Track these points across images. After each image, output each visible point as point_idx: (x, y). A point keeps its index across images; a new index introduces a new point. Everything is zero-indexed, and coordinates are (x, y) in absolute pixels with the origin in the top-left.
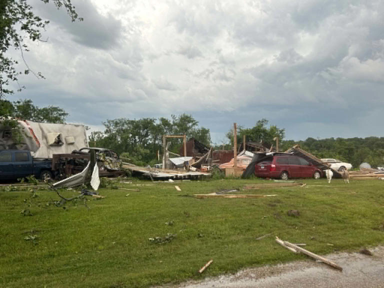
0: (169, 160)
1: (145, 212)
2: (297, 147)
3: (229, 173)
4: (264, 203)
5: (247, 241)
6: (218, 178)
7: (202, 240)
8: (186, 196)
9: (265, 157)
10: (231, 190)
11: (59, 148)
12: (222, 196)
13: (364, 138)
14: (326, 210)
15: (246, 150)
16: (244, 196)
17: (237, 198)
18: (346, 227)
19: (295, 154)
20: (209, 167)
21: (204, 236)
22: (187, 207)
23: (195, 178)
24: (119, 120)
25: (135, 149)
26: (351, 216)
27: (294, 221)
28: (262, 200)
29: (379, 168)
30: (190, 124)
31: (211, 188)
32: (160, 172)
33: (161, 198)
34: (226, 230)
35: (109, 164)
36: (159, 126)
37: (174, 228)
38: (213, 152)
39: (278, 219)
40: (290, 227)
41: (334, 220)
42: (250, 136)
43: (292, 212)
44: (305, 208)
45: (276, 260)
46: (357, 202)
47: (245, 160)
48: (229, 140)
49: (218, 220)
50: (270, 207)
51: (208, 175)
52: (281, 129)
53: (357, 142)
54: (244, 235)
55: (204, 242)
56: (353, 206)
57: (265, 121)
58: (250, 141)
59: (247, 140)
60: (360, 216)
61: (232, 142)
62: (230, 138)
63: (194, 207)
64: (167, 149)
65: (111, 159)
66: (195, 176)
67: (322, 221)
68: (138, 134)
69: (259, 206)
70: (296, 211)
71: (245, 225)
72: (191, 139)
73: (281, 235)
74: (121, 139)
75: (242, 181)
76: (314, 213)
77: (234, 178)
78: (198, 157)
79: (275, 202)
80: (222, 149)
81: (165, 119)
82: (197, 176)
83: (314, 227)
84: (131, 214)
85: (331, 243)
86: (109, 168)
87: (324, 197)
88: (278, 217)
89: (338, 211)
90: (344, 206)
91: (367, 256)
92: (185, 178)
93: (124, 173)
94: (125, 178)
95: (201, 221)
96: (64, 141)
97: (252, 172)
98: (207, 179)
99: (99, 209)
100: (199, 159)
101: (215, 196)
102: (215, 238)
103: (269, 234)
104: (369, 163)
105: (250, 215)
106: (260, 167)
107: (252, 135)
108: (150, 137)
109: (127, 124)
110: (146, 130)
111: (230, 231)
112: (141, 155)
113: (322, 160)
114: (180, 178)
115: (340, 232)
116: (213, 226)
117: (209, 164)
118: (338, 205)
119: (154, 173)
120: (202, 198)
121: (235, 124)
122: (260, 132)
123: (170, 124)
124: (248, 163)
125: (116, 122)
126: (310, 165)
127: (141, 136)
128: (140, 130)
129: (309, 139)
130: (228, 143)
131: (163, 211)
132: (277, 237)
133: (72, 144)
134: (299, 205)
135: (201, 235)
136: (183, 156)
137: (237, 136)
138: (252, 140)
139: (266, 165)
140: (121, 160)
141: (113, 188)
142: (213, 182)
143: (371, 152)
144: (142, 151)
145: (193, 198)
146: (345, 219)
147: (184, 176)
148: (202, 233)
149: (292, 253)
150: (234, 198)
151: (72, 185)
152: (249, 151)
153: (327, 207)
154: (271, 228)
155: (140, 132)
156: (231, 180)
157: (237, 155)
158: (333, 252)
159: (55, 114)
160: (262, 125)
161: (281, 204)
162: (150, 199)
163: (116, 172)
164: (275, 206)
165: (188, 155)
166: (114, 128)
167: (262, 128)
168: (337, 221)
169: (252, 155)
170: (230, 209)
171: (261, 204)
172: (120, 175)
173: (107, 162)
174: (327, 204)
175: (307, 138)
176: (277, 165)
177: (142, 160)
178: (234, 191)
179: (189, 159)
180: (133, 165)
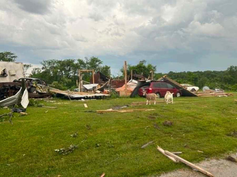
0: (83, 86)
1: (56, 126)
2: (165, 77)
3: (121, 94)
4: (146, 116)
5: (135, 149)
6: (114, 98)
7: (99, 150)
8: (90, 112)
9: (145, 84)
10: (123, 106)
11: (4, 78)
12: (116, 111)
13: (203, 71)
14: (190, 120)
15: (133, 79)
16: (132, 110)
17: (127, 112)
18: (207, 135)
19: (164, 81)
20: (109, 90)
21: (101, 146)
22: (89, 121)
23: (99, 97)
24: (51, 60)
25: (62, 79)
26: (208, 125)
27: (168, 130)
28: (145, 114)
29: (216, 89)
30: (97, 63)
31: (109, 105)
32: (76, 94)
33: (71, 114)
34: (118, 139)
35: (40, 89)
36: (77, 64)
37: (77, 139)
38: (112, 81)
39: (157, 128)
40: (167, 135)
41: (197, 128)
42: (135, 70)
43: (167, 123)
44: (175, 119)
45: (160, 170)
46: (211, 113)
47: (133, 85)
48: (122, 73)
49: (113, 131)
50: (151, 119)
51: (108, 96)
52: (154, 67)
53: (199, 74)
54: (132, 143)
55: (100, 151)
56: (208, 117)
57: (144, 61)
58: (135, 73)
59: (134, 73)
60: (214, 125)
61: (124, 74)
62: (122, 72)
63: (95, 121)
64: (81, 79)
65: (41, 85)
66: (100, 96)
67: (189, 129)
68: (64, 69)
69: (143, 119)
70: (169, 122)
71: (132, 134)
72: (98, 72)
73: (161, 143)
74: (53, 72)
75: (130, 99)
76: (182, 123)
77: (125, 98)
78: (102, 84)
79: (153, 115)
80: (117, 79)
81: (81, 60)
82: (101, 96)
83: (184, 135)
84: (44, 128)
85: (201, 151)
86: (40, 92)
87: (187, 111)
88: (157, 127)
89: (199, 121)
90: (202, 117)
91: (232, 162)
92: (92, 98)
93: (51, 95)
94: (51, 98)
95: (99, 132)
96: (8, 73)
97: (137, 93)
98: (107, 98)
99: (21, 124)
100: (102, 85)
101: (112, 111)
102: (109, 147)
103: (152, 142)
104: (208, 86)
105: (137, 126)
106: (142, 90)
107: (136, 70)
108: (71, 71)
109: (56, 63)
110: (69, 67)
111: (122, 140)
112: (66, 83)
113: (181, 84)
114: (90, 98)
115: (205, 139)
116: (108, 136)
117: (109, 88)
118: (198, 116)
119: (71, 95)
120: (101, 113)
121: (125, 62)
122: (141, 68)
123: (84, 63)
124: (134, 88)
125: (49, 62)
126: (174, 88)
127: (66, 71)
128: (65, 67)
129: (171, 72)
130: (121, 75)
131: (70, 125)
132: (158, 146)
133: (14, 75)
134: (170, 117)
135: (98, 145)
136: (93, 83)
137: (127, 70)
138: (136, 73)
139: (146, 88)
140: (48, 86)
141: (39, 106)
142: (111, 101)
143: (208, 80)
144: (67, 80)
145: (95, 113)
146: (204, 127)
147: (93, 97)
148: (99, 143)
149: (172, 162)
150: (124, 113)
151: (9, 104)
152: (135, 80)
153: (191, 118)
154: (152, 136)
155: (65, 68)
156: (123, 99)
157: (127, 82)
158: (204, 160)
159: (8, 57)
160: (143, 64)
161: (158, 117)
162: (62, 115)
163: (45, 94)
164: (154, 118)
165: (95, 83)
166: (48, 66)
167: (142, 65)
168: (199, 129)
169: (136, 82)
170: (122, 122)
171: (144, 117)
172: (48, 96)
173: (38, 87)
174: (190, 116)
175: (169, 72)
176: (153, 88)
177: (66, 86)
178: (124, 107)
179: (96, 85)
180: (57, 89)
